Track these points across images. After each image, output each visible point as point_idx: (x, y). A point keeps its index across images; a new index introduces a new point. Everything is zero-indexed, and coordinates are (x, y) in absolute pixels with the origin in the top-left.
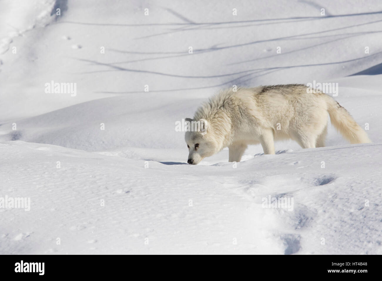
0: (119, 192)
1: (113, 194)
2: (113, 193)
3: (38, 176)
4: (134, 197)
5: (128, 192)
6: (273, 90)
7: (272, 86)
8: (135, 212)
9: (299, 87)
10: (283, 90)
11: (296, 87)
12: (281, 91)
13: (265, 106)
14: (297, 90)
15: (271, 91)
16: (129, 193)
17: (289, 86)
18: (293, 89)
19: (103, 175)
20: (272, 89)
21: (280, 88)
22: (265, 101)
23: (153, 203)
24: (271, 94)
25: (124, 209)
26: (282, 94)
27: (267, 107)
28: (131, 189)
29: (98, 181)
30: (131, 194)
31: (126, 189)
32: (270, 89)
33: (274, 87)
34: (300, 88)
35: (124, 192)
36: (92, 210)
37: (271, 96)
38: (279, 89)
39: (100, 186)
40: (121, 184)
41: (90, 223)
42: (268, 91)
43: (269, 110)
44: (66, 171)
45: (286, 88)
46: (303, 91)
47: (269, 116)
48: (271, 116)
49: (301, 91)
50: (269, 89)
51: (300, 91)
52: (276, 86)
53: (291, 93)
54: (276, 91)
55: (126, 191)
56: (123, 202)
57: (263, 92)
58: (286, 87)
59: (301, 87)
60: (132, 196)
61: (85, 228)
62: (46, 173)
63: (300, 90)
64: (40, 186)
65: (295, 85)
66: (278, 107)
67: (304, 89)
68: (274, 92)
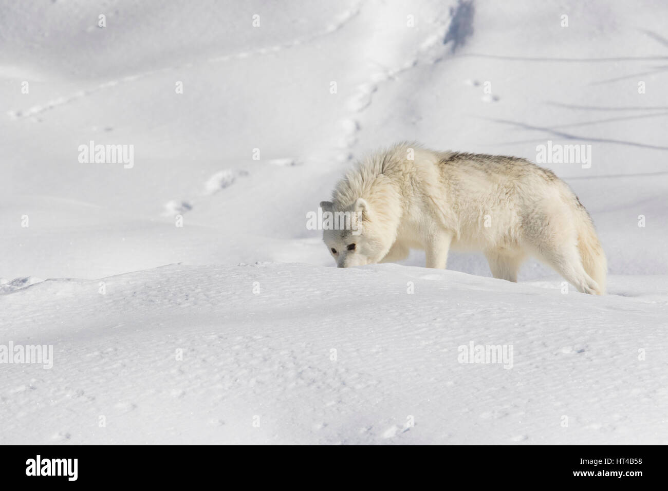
0: (566, 351)
1: (556, 355)
2: (555, 353)
3: (423, 325)
4: (591, 360)
5: (581, 351)
6: (472, 163)
7: (471, 155)
8: (594, 385)
9: (519, 163)
10: (488, 165)
11: (513, 162)
12: (485, 166)
13: (452, 186)
14: (515, 168)
15: (467, 162)
16: (584, 353)
17: (500, 159)
18: (509, 166)
19: (538, 322)
20: (470, 159)
21: (485, 160)
22: (453, 177)
23: (625, 370)
24: (466, 168)
25: (575, 381)
26: (487, 172)
27: (455, 189)
28: (587, 346)
29: (528, 333)
30: (586, 354)
31: (578, 347)
32: (466, 159)
33: (473, 156)
34: (520, 166)
35: (574, 352)
36: (519, 383)
37: (466, 171)
38: (482, 162)
39: (532, 342)
40: (569, 338)
41: (516, 406)
42: (460, 162)
43: (458, 195)
44: (473, 315)
45: (495, 162)
46: (525, 170)
47: (458, 205)
48: (459, 205)
49: (522, 170)
50: (464, 157)
51: (519, 171)
52: (477, 156)
53: (504, 173)
54: (477, 165)
55: (579, 350)
56: (574, 369)
57: (451, 160)
58: (495, 160)
59: (522, 164)
60: (589, 359)
61: (507, 414)
62: (439, 320)
63: (520, 168)
64: (427, 343)
65: (511, 159)
66: (478, 192)
67: (526, 168)
68: (472, 166)
